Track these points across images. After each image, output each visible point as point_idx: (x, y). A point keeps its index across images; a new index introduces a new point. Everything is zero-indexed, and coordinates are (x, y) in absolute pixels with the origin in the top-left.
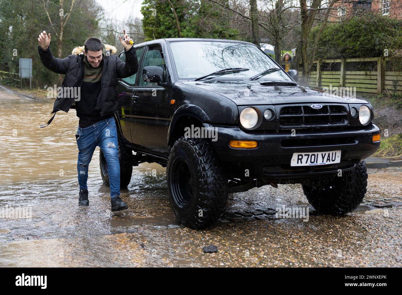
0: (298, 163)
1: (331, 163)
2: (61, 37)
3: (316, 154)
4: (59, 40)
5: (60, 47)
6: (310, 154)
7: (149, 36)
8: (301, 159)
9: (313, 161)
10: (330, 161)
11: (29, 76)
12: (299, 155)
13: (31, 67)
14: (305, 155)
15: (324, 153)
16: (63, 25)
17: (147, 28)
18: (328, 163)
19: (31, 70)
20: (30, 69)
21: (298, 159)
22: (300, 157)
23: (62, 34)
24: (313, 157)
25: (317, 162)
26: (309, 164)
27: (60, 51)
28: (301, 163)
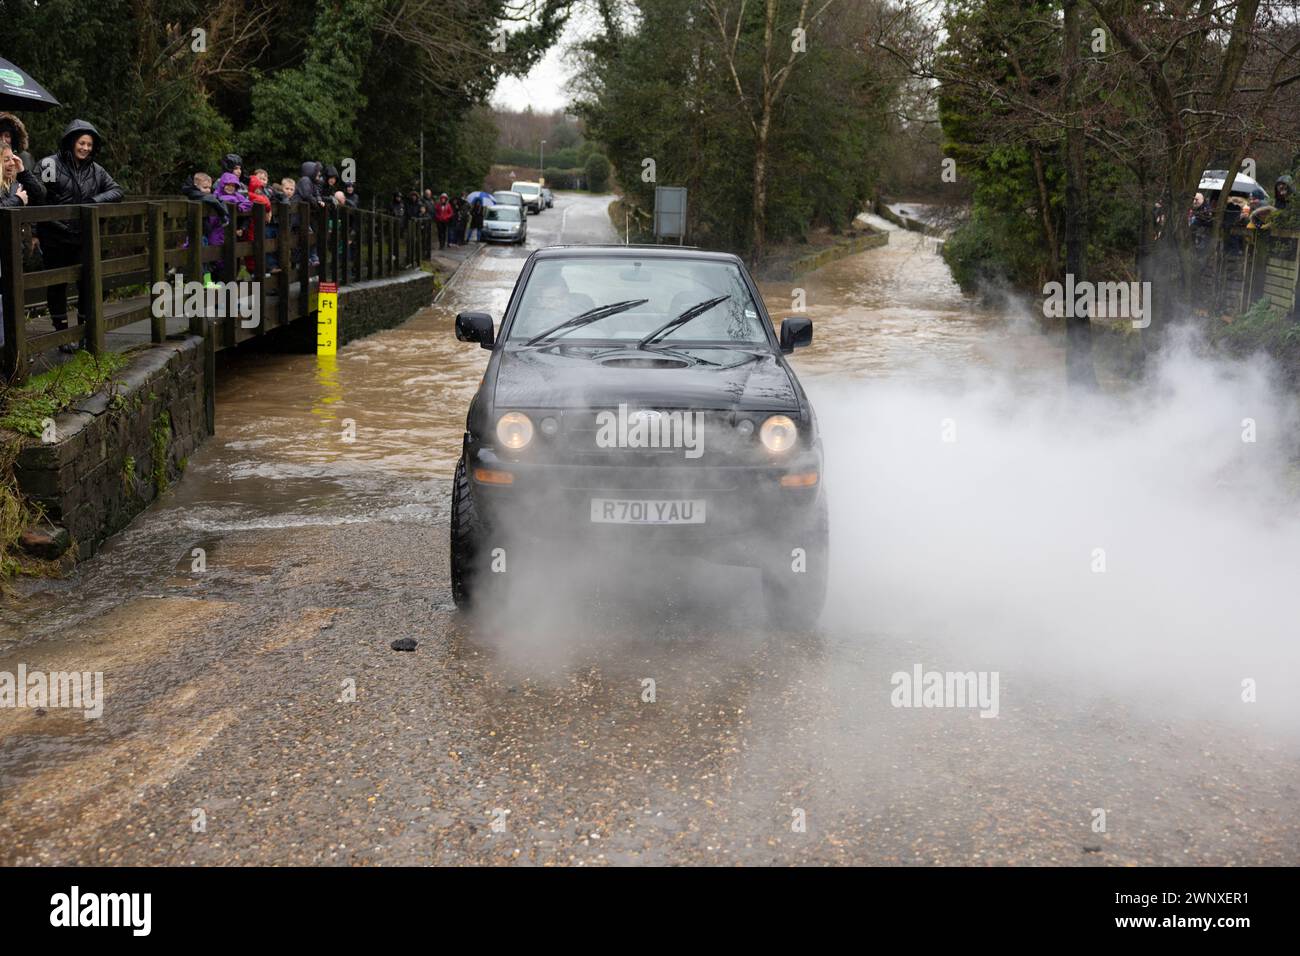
0: (605, 517)
1: (681, 521)
2: (765, 130)
3: (642, 503)
4: (759, 138)
5: (760, 157)
6: (631, 502)
7: (952, 136)
8: (611, 511)
9: (636, 514)
10: (677, 519)
11: (677, 232)
12: (606, 504)
13: (683, 209)
14: (619, 504)
15: (661, 503)
16: (770, 99)
17: (947, 115)
18: (674, 521)
19: (683, 216)
20: (680, 213)
21: (605, 511)
22: (610, 507)
23: (766, 122)
24: (636, 508)
25: (646, 518)
26: (628, 520)
27: (761, 167)
28: (613, 517)
